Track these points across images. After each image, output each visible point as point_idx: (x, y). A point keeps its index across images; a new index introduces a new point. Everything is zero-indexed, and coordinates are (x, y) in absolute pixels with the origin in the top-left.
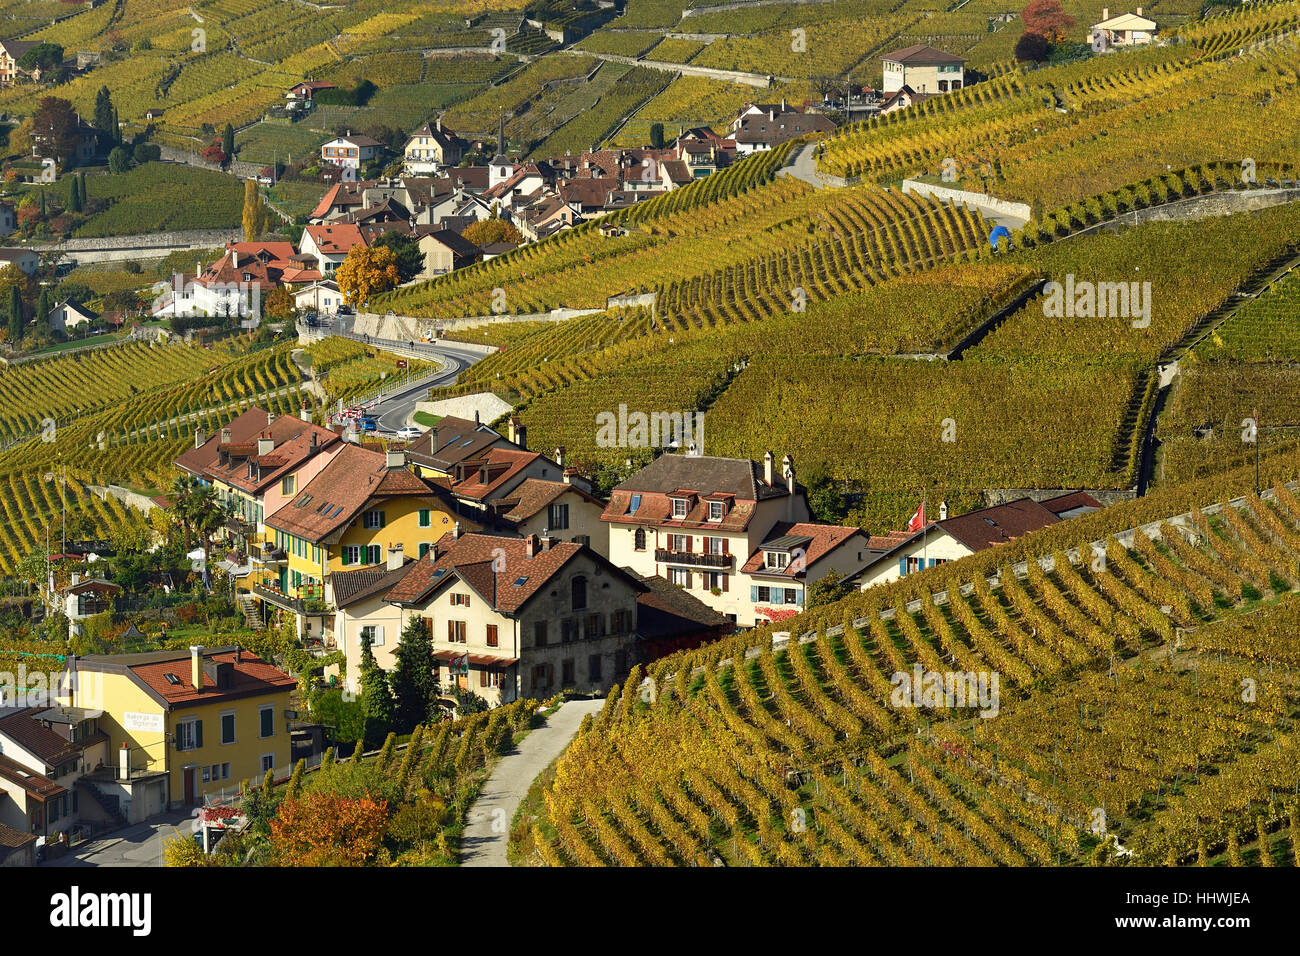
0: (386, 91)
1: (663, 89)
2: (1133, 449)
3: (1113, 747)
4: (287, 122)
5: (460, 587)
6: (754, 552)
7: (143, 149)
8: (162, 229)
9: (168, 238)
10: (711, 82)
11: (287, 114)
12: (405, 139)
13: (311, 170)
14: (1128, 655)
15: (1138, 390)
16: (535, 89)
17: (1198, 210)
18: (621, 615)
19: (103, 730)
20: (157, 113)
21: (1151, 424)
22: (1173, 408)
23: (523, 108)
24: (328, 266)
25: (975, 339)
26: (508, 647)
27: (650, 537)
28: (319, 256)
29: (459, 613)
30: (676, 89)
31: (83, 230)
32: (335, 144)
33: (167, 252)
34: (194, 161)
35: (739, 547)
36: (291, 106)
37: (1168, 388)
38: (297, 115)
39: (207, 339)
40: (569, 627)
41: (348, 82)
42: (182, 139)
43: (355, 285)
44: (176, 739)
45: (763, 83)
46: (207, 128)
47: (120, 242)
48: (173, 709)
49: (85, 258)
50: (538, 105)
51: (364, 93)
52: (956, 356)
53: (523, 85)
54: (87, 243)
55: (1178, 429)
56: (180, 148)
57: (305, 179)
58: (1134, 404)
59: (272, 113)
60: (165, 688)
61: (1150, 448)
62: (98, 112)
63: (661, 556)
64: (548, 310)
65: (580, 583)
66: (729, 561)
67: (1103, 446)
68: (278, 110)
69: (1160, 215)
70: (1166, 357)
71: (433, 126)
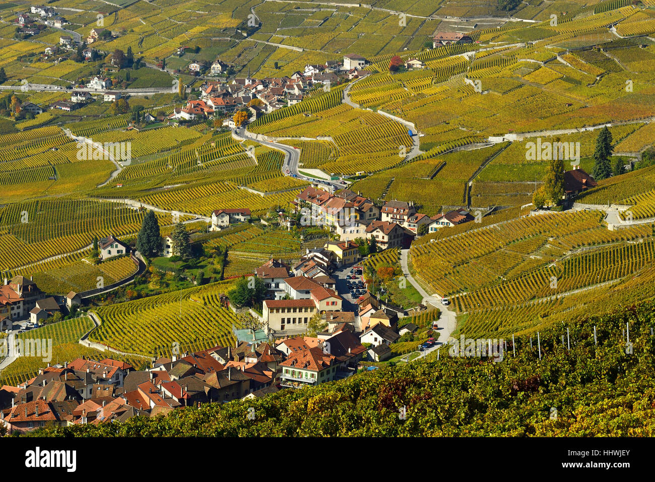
0: (203, 49)
1: (275, 51)
2: (467, 199)
3: (499, 264)
4: (178, 57)
5: (378, 230)
6: (408, 218)
7: (140, 64)
8: (151, 87)
9: (152, 89)
10: (287, 49)
11: (178, 55)
12: (211, 64)
13: (187, 71)
14: (497, 250)
15: (466, 187)
16: (242, 50)
17: (471, 148)
18: (401, 234)
19: (332, 253)
20: (142, 53)
21: (469, 193)
22: (472, 191)
23: (239, 56)
24: (215, 108)
25: (435, 175)
26: (386, 239)
27: (389, 215)
28: (213, 105)
29: (378, 234)
30: (278, 51)
31: (131, 86)
32: (193, 65)
33: (154, 93)
34: (155, 67)
35: (406, 218)
36: (179, 53)
37: (471, 186)
38: (181, 56)
39: (188, 127)
40: (394, 236)
41: (192, 46)
42: (150, 60)
43: (238, 121)
44: (344, 255)
45: (301, 50)
46: (157, 58)
47: (140, 90)
48: (343, 251)
49: (132, 94)
50: (242, 54)
51: (198, 50)
52: (432, 178)
53: (239, 48)
54: (132, 90)
55: (474, 195)
56: (150, 63)
57: (186, 74)
58: (466, 190)
59: (174, 55)
60: (342, 247)
61: (469, 198)
62: (128, 53)
63: (391, 218)
64: (300, 137)
65: (396, 229)
66: (404, 220)
67: (461, 198)
68: (175, 54)
69: (463, 149)
70: (470, 180)
71: (218, 61)
